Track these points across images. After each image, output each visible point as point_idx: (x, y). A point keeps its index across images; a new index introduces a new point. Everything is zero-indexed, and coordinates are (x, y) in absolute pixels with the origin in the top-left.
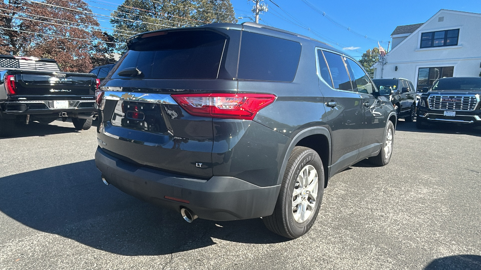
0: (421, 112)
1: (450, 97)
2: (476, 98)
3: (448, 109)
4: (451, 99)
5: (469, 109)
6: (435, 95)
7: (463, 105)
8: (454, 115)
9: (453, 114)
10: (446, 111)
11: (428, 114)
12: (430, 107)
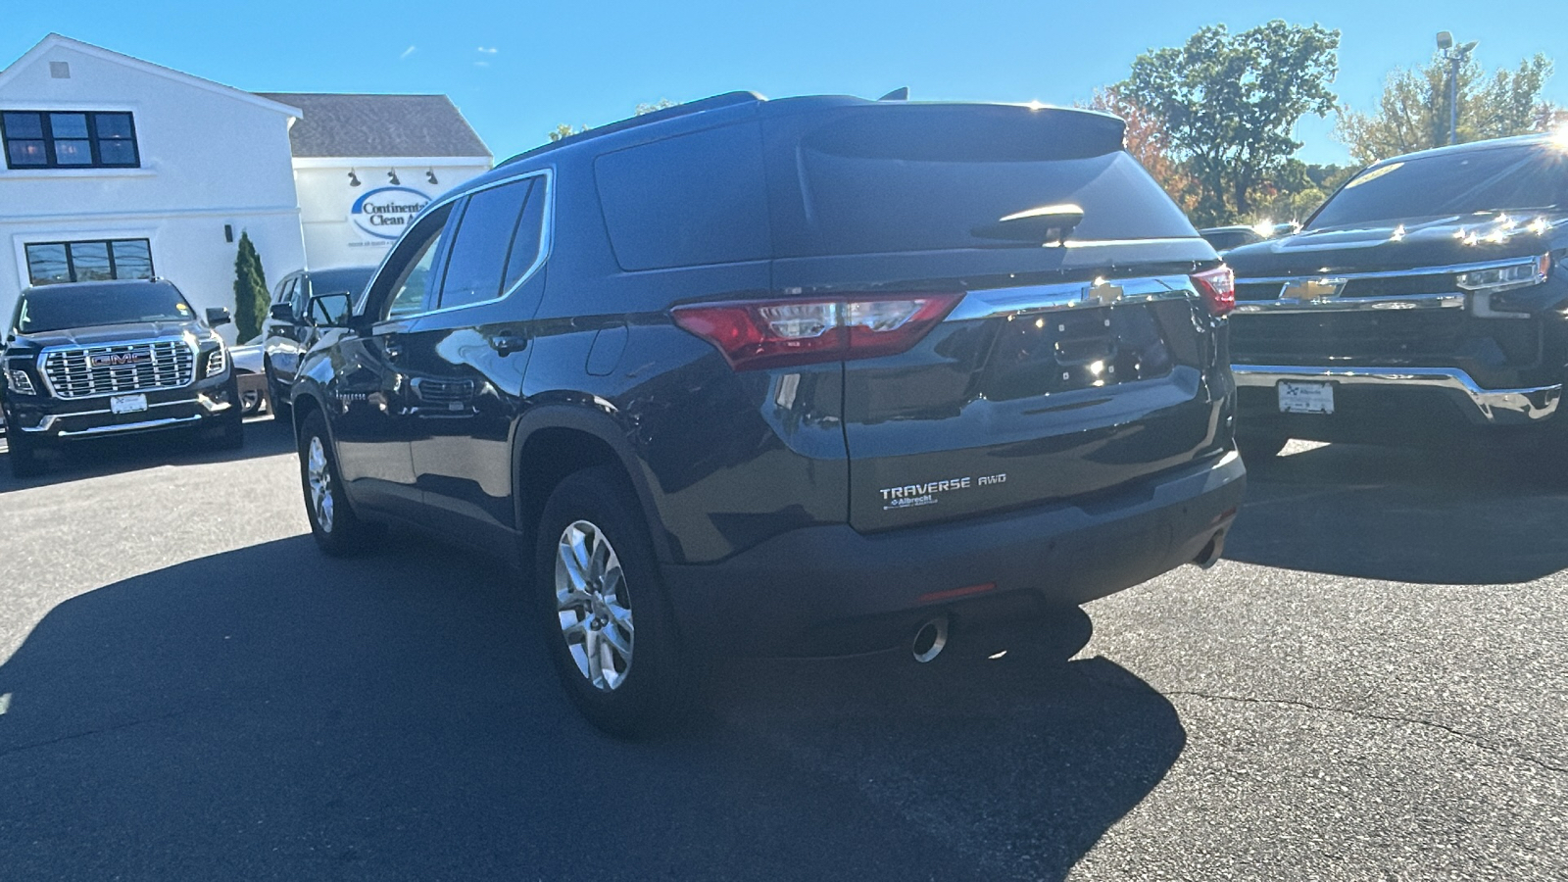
0: (23, 416)
1: (115, 350)
2: (187, 346)
3: (119, 390)
4: (121, 356)
5: (178, 382)
6: (64, 350)
7: (160, 369)
8: (145, 407)
9: (140, 403)
10: (115, 396)
11: (55, 416)
12: (57, 391)
